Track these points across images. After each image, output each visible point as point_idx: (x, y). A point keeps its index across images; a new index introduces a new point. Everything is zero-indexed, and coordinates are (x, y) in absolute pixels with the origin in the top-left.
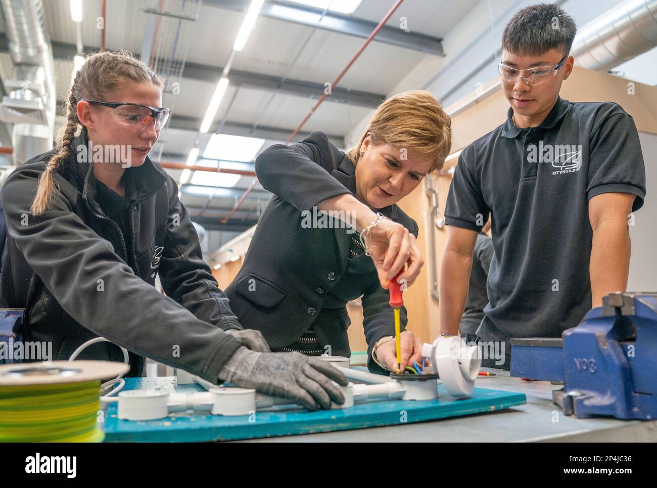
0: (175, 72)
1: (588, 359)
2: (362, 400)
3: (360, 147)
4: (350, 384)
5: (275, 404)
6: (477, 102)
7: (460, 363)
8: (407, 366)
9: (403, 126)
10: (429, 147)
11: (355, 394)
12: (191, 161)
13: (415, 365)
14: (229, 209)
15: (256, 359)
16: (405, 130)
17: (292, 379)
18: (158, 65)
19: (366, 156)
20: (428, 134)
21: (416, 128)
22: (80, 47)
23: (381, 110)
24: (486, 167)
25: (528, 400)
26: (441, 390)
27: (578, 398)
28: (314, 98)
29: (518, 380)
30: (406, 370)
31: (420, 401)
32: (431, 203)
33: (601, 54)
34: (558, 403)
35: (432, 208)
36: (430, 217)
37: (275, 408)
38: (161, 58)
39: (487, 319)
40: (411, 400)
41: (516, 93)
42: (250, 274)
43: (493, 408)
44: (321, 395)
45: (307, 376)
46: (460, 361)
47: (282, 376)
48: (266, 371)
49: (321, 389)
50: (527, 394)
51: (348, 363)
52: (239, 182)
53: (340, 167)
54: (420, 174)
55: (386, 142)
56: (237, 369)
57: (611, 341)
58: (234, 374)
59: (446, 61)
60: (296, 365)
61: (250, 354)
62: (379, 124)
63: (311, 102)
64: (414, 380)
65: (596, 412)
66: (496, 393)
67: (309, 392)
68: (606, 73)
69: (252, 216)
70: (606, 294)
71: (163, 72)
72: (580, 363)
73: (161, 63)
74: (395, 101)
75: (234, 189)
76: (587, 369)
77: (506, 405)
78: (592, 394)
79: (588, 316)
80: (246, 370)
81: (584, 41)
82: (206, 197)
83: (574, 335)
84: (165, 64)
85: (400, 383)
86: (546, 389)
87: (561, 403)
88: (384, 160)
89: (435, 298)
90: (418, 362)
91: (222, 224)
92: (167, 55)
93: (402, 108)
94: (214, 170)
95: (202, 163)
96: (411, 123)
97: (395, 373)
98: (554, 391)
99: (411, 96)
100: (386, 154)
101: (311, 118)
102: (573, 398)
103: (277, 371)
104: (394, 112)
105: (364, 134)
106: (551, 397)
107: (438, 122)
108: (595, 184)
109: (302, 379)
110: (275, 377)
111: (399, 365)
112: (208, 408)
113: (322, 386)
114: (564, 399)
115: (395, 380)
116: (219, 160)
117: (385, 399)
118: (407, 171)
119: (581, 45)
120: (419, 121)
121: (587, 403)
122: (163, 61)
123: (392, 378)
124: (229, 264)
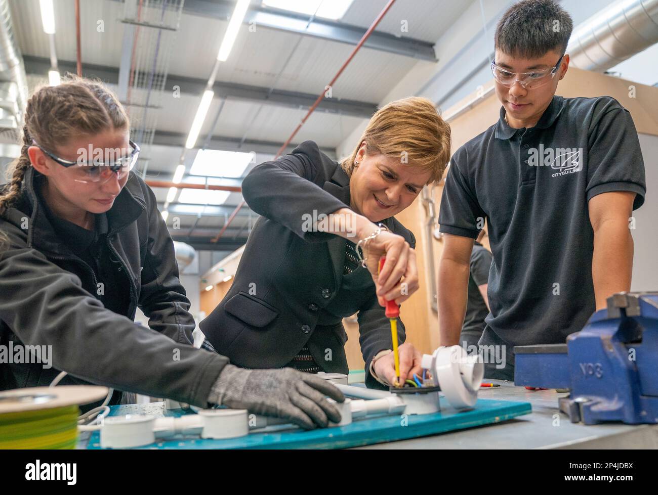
0: (156, 85)
1: (594, 363)
2: (361, 417)
3: (355, 157)
4: (348, 400)
5: (269, 425)
6: (471, 107)
7: (462, 374)
8: (407, 379)
9: (399, 136)
10: (427, 159)
11: (353, 410)
12: (177, 178)
13: (415, 378)
14: (219, 227)
15: (247, 377)
16: (401, 141)
17: (285, 397)
18: (139, 78)
19: (361, 166)
20: (426, 144)
21: (413, 138)
22: (54, 61)
23: (376, 118)
24: (480, 172)
25: (533, 409)
26: (443, 404)
27: (585, 404)
28: (303, 109)
29: (522, 389)
30: (406, 383)
31: (422, 415)
32: (429, 214)
33: (597, 54)
34: (565, 411)
35: (429, 219)
36: (427, 227)
37: (269, 429)
38: (142, 70)
39: (489, 329)
40: (412, 415)
41: (511, 97)
42: (239, 293)
43: (497, 419)
44: (316, 413)
45: (301, 394)
46: (462, 372)
47: (274, 394)
48: (257, 390)
49: (317, 407)
50: (532, 404)
51: (346, 380)
52: (228, 199)
53: (333, 178)
54: (417, 186)
55: (381, 153)
56: (227, 390)
57: (617, 343)
58: (225, 395)
59: (439, 66)
60: (289, 383)
61: (239, 373)
62: (374, 134)
63: (301, 113)
64: (414, 393)
65: (605, 418)
66: (500, 404)
67: (304, 411)
68: (602, 74)
69: (243, 233)
70: (610, 295)
71: (144, 85)
72: (586, 368)
73: (141, 76)
74: (392, 109)
75: (224, 206)
76: (593, 374)
77: (511, 415)
78: (599, 399)
79: (592, 319)
80: (236, 390)
81: (579, 41)
82: (196, 216)
83: (579, 340)
84: (145, 77)
85: (401, 397)
86: (551, 398)
87: (568, 411)
88: (380, 171)
89: (435, 311)
90: (419, 375)
91: (213, 243)
92: (148, 68)
93: (399, 116)
94: (203, 187)
95: (190, 181)
96: (408, 134)
97: (394, 387)
98: (560, 399)
99: (407, 103)
100: (382, 165)
101: (301, 129)
102: (580, 405)
103: (269, 390)
104: (390, 121)
105: (359, 143)
106: (557, 406)
107: (437, 132)
108: (594, 183)
109: (296, 397)
110: (267, 396)
111: (398, 378)
112: (198, 432)
113: (317, 404)
114: (571, 406)
115: (395, 395)
116: (207, 177)
117: (385, 414)
118: (403, 183)
119: (577, 46)
120: (417, 131)
121: (594, 409)
122: (144, 74)
123: (392, 393)
124: (221, 284)
